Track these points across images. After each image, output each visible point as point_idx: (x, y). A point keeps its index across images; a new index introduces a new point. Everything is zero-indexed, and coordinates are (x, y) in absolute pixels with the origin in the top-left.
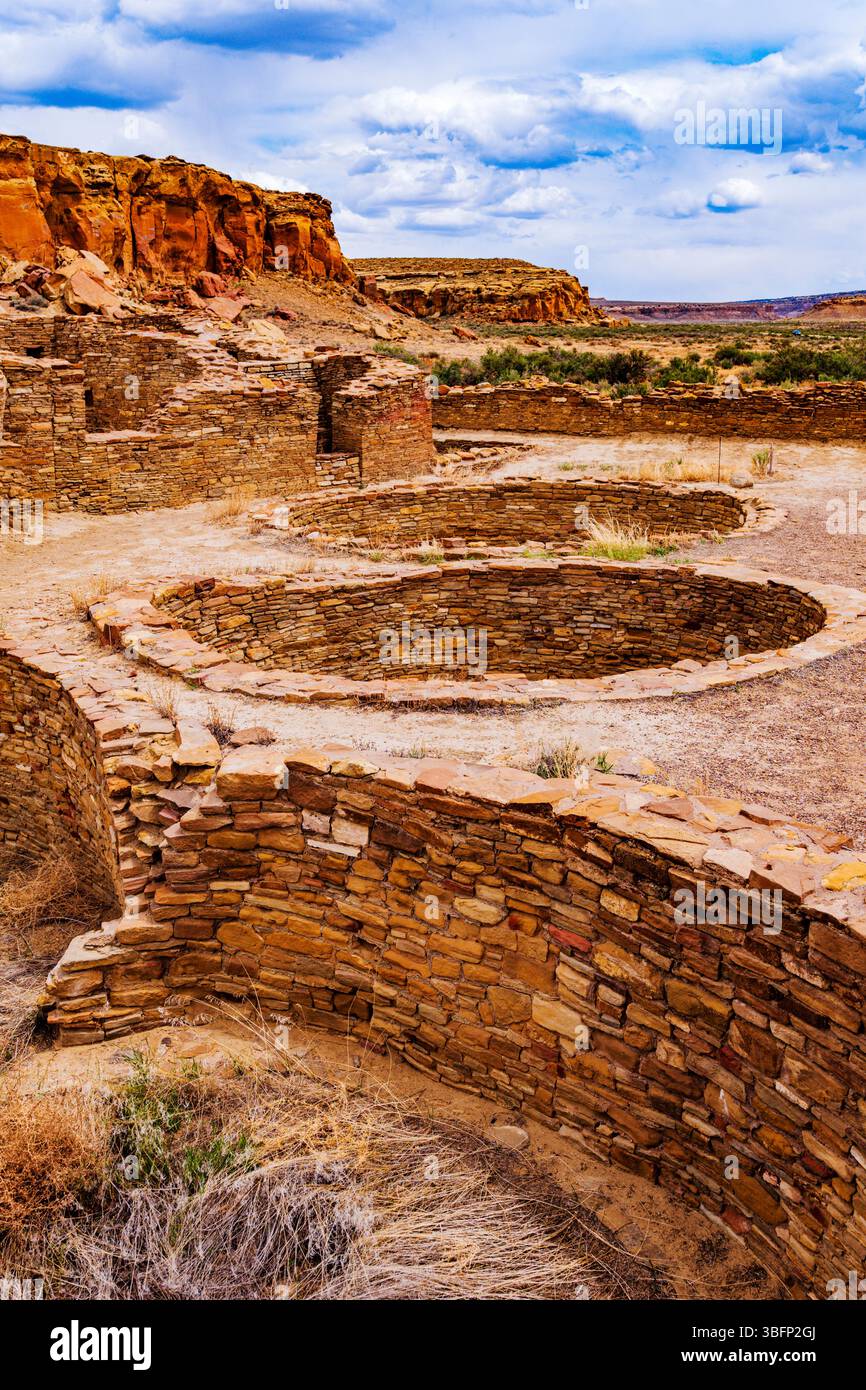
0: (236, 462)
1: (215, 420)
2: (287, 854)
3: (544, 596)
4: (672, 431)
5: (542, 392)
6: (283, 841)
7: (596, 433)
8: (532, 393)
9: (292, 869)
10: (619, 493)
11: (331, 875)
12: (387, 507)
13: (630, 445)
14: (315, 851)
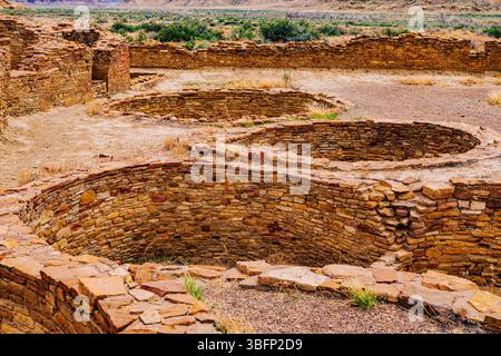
0: (64, 85)
1: (56, 64)
2: (453, 218)
3: (307, 137)
4: (223, 65)
5: (155, 47)
6: (452, 213)
7: (184, 67)
8: (148, 47)
9: (455, 223)
10: (241, 95)
11: (470, 222)
12: (134, 106)
13: (205, 73)
14: (465, 214)
